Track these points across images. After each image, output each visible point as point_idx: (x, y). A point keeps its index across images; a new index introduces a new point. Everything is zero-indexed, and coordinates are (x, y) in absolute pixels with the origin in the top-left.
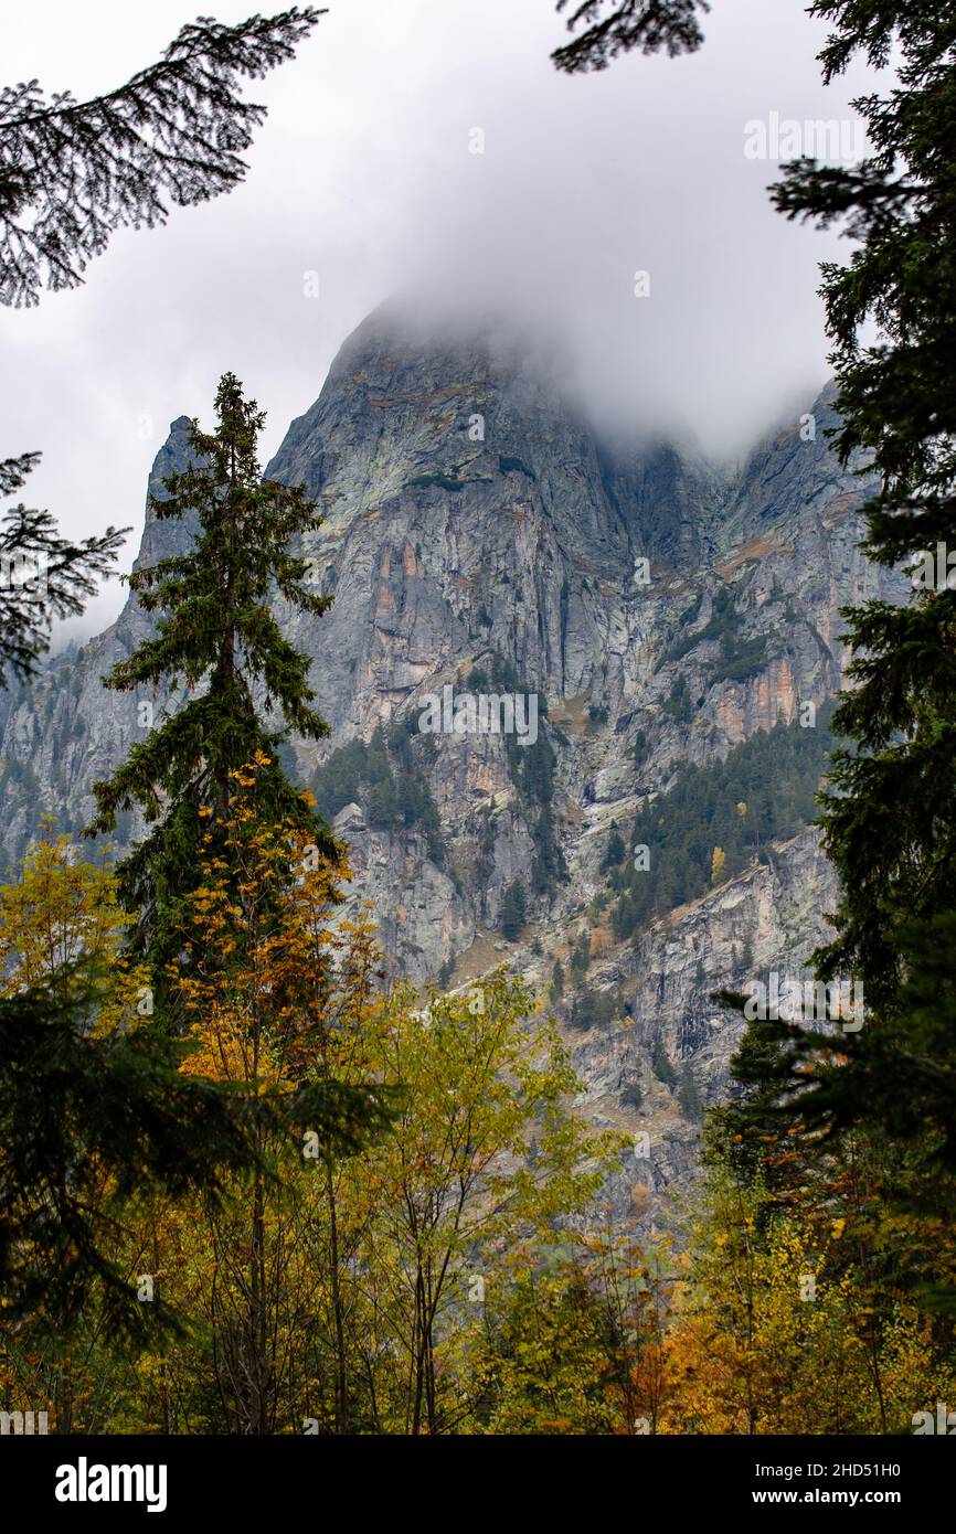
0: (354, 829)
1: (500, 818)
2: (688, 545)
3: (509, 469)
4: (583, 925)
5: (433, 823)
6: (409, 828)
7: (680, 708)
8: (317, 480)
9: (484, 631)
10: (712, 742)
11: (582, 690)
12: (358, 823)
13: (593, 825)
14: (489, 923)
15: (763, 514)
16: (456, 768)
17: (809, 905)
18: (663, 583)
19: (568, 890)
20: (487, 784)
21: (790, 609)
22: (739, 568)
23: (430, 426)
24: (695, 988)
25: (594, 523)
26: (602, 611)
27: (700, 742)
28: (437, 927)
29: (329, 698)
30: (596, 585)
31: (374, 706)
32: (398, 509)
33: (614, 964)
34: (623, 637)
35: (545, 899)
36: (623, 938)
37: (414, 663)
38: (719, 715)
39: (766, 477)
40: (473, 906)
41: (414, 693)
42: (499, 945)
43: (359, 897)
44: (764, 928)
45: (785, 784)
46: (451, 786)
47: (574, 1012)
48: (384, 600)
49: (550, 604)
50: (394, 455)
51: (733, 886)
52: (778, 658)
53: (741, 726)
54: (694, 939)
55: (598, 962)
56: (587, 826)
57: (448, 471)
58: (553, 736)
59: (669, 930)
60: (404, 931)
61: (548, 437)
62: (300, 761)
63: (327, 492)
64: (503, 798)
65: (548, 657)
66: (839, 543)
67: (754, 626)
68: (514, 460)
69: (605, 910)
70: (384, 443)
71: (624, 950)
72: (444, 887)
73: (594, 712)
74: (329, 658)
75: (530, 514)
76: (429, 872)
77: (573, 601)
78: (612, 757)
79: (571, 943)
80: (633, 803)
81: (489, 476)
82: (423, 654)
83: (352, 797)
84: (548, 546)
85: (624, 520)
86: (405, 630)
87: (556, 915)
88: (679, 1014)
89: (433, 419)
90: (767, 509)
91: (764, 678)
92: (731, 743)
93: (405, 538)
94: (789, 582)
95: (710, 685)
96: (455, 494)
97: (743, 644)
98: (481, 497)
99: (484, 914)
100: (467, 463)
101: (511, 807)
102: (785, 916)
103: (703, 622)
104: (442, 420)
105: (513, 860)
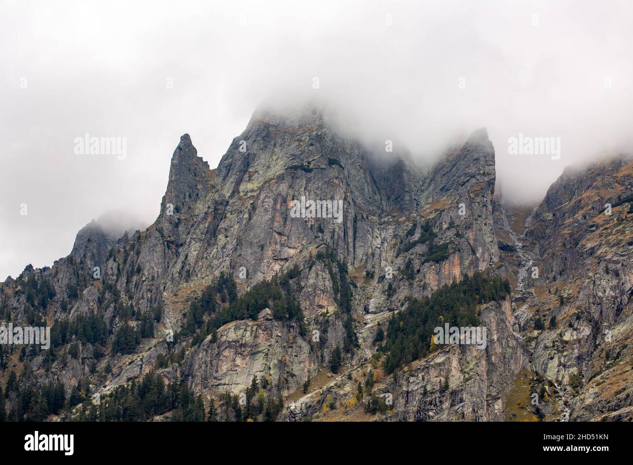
0: (267, 320)
1: (330, 318)
2: (408, 202)
3: (333, 164)
4: (369, 368)
5: (300, 319)
6: (290, 320)
7: (408, 273)
8: (246, 165)
9: (320, 235)
10: (424, 289)
11: (362, 264)
12: (269, 317)
13: (369, 324)
14: (325, 365)
15: (441, 190)
16: (310, 295)
17: (474, 363)
18: (396, 218)
19: (359, 352)
20: (324, 303)
21: (458, 232)
22: (431, 213)
23: (297, 143)
24: (423, 398)
25: (366, 190)
26: (369, 229)
27: (418, 288)
28: (302, 365)
29: (251, 261)
30: (367, 218)
31: (271, 266)
32: (283, 179)
33: (385, 385)
34: (379, 241)
35: (349, 355)
36: (389, 374)
37: (290, 248)
38: (427, 277)
39: (443, 173)
40: (317, 357)
41: (289, 261)
42: (329, 375)
43: (269, 350)
44: (454, 372)
45: (462, 309)
46: (308, 303)
47: (369, 406)
48: (277, 219)
49: (349, 224)
50: (280, 155)
51: (441, 353)
52: (454, 253)
53: (436, 283)
54: (422, 376)
55: (378, 384)
56: (366, 324)
57: (305, 164)
58: (350, 283)
59: (411, 371)
60: (287, 366)
61: (348, 151)
62: (238, 289)
63: (251, 170)
64: (332, 309)
65: (347, 248)
66: (477, 204)
67: (442, 239)
68: (335, 160)
69: (379, 361)
70: (276, 150)
71: (390, 379)
72: (306, 348)
73: (368, 273)
74: (251, 244)
75: (341, 184)
76: (299, 341)
77: (359, 224)
78: (376, 294)
79: (364, 375)
80: (387, 315)
81: (324, 167)
82: (294, 244)
83: (266, 306)
84: (348, 199)
85: (379, 190)
86: (286, 233)
87: (354, 362)
88: (415, 409)
89: (298, 140)
90: (443, 188)
91: (447, 261)
92: (432, 290)
93: (287, 192)
94: (458, 220)
95: (423, 264)
96: (309, 173)
97: (437, 247)
98: (320, 175)
99: (323, 361)
100: (314, 160)
101: (336, 313)
102: (463, 367)
103: (417, 236)
104: (302, 141)
105: (337, 336)
